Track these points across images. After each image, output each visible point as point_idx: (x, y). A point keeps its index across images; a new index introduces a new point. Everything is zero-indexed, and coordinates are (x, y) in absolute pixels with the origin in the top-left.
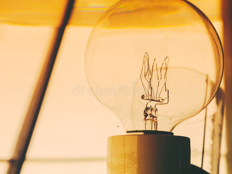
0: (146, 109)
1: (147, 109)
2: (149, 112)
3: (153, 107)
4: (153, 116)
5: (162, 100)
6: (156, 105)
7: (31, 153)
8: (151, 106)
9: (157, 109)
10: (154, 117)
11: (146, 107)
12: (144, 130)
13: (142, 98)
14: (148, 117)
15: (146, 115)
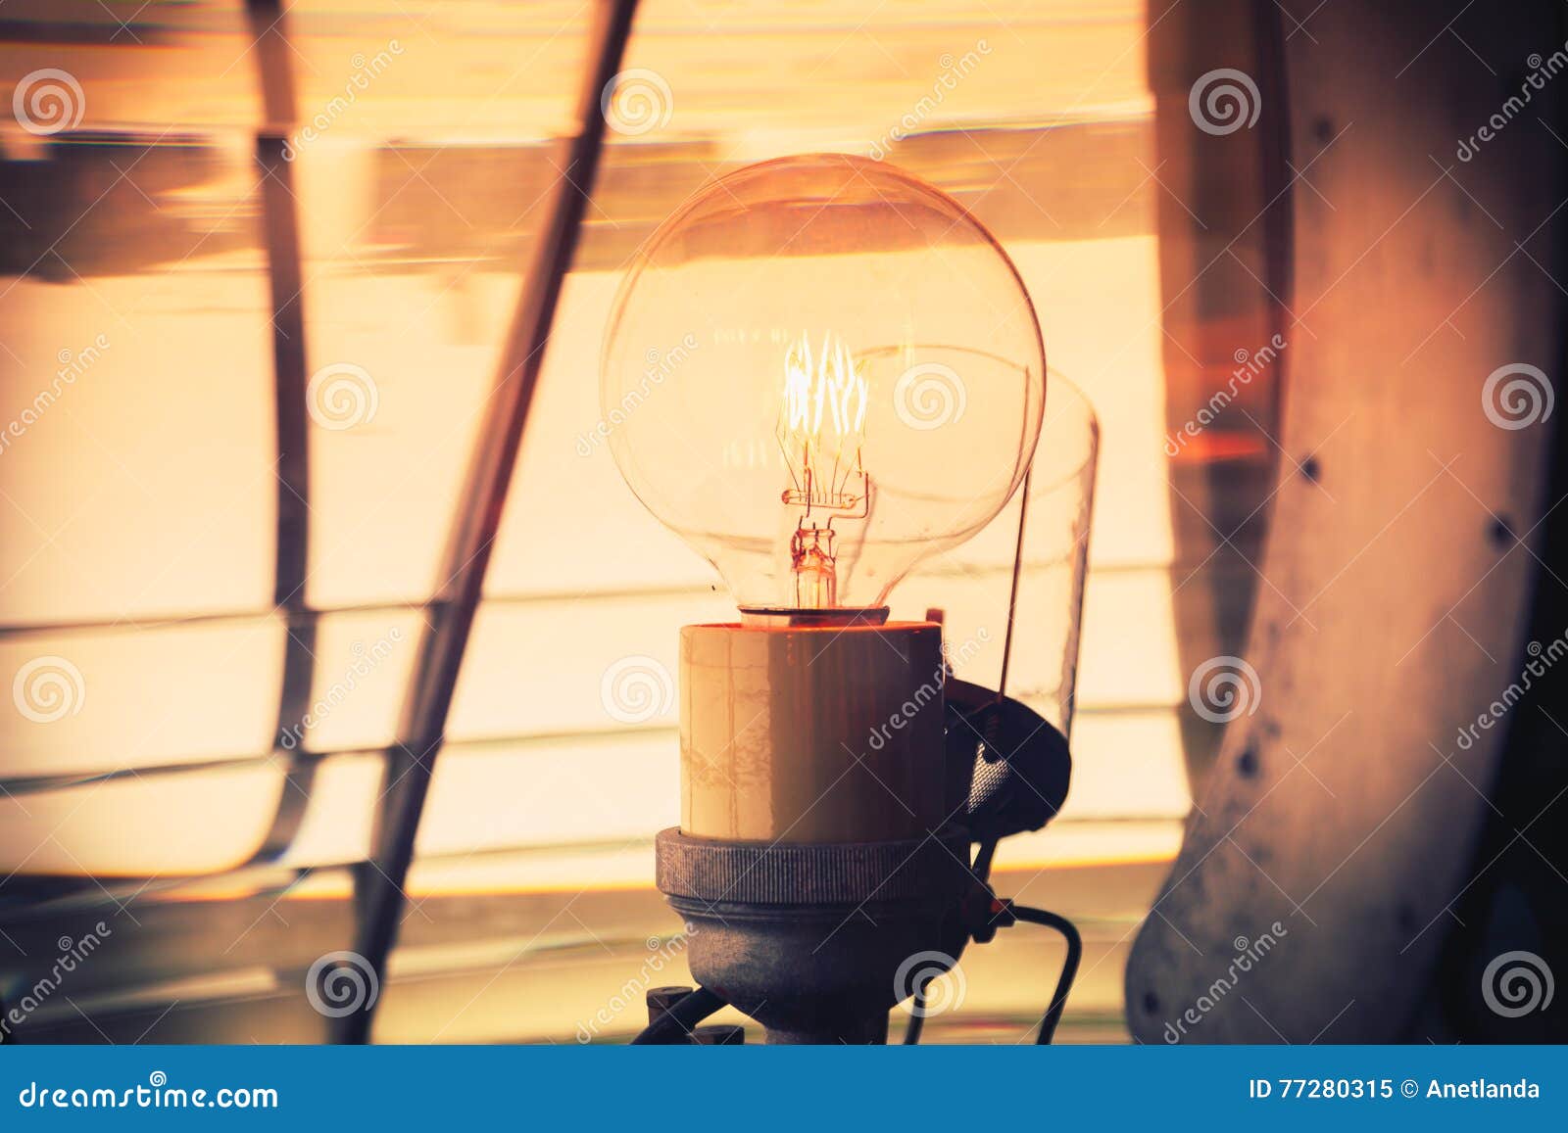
0: (798, 533)
1: (801, 533)
2: (808, 542)
3: (821, 525)
4: (823, 554)
5: (851, 500)
6: (832, 520)
7: (495, 581)
8: (814, 525)
9: (833, 533)
10: (823, 557)
11: (796, 529)
12: (796, 607)
13: (783, 499)
14: (809, 560)
15: (798, 556)
